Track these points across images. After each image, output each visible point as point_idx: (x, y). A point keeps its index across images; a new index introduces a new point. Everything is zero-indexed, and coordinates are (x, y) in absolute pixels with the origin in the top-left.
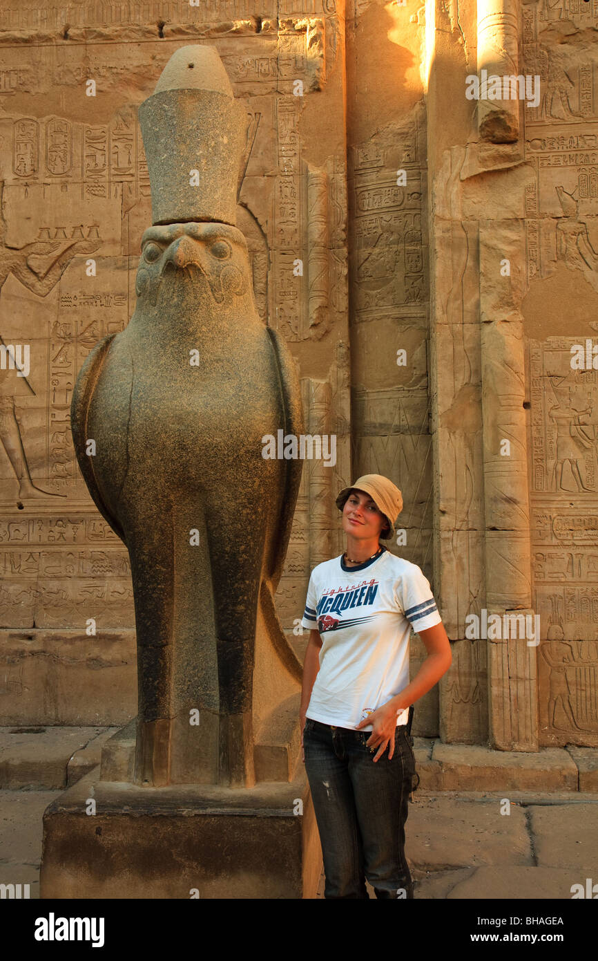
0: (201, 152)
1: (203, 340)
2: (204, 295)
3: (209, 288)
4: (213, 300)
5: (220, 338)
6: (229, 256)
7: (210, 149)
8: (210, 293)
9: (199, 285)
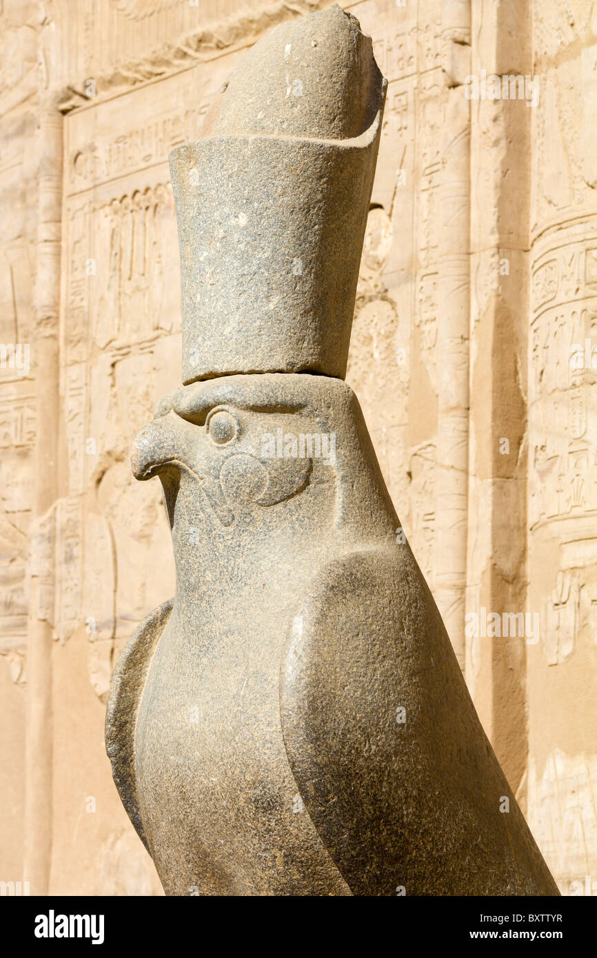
0: (205, 254)
1: (210, 596)
2: (201, 515)
3: (207, 502)
4: (217, 522)
5: (233, 591)
6: (235, 437)
7: (218, 245)
8: (209, 510)
9: (191, 498)
